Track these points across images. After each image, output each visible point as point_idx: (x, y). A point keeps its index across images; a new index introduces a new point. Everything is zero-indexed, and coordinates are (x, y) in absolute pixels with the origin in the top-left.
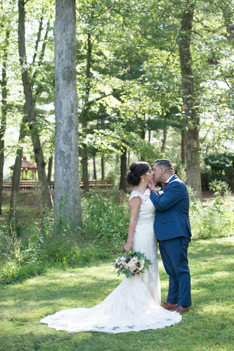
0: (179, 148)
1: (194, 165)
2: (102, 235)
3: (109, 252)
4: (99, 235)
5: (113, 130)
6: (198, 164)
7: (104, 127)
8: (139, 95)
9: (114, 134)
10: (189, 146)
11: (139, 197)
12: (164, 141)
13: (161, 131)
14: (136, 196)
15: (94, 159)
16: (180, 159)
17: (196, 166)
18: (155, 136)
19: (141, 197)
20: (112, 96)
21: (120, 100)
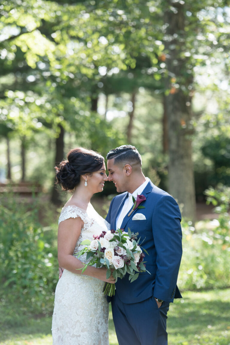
0: (157, 127)
1: (182, 157)
2: (14, 283)
3: (24, 313)
4: (7, 283)
5: (40, 94)
6: (188, 156)
7: (25, 87)
8: (85, 33)
9: (40, 101)
10: (175, 125)
11: (79, 218)
12: (131, 115)
13: (126, 96)
14: (74, 216)
15: (8, 144)
16: (159, 146)
17: (186, 161)
18: (115, 105)
19: (82, 219)
20: (38, 34)
21: (52, 40)
